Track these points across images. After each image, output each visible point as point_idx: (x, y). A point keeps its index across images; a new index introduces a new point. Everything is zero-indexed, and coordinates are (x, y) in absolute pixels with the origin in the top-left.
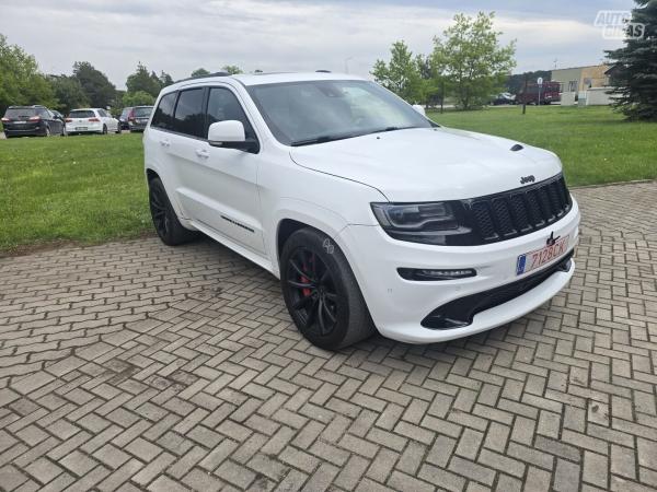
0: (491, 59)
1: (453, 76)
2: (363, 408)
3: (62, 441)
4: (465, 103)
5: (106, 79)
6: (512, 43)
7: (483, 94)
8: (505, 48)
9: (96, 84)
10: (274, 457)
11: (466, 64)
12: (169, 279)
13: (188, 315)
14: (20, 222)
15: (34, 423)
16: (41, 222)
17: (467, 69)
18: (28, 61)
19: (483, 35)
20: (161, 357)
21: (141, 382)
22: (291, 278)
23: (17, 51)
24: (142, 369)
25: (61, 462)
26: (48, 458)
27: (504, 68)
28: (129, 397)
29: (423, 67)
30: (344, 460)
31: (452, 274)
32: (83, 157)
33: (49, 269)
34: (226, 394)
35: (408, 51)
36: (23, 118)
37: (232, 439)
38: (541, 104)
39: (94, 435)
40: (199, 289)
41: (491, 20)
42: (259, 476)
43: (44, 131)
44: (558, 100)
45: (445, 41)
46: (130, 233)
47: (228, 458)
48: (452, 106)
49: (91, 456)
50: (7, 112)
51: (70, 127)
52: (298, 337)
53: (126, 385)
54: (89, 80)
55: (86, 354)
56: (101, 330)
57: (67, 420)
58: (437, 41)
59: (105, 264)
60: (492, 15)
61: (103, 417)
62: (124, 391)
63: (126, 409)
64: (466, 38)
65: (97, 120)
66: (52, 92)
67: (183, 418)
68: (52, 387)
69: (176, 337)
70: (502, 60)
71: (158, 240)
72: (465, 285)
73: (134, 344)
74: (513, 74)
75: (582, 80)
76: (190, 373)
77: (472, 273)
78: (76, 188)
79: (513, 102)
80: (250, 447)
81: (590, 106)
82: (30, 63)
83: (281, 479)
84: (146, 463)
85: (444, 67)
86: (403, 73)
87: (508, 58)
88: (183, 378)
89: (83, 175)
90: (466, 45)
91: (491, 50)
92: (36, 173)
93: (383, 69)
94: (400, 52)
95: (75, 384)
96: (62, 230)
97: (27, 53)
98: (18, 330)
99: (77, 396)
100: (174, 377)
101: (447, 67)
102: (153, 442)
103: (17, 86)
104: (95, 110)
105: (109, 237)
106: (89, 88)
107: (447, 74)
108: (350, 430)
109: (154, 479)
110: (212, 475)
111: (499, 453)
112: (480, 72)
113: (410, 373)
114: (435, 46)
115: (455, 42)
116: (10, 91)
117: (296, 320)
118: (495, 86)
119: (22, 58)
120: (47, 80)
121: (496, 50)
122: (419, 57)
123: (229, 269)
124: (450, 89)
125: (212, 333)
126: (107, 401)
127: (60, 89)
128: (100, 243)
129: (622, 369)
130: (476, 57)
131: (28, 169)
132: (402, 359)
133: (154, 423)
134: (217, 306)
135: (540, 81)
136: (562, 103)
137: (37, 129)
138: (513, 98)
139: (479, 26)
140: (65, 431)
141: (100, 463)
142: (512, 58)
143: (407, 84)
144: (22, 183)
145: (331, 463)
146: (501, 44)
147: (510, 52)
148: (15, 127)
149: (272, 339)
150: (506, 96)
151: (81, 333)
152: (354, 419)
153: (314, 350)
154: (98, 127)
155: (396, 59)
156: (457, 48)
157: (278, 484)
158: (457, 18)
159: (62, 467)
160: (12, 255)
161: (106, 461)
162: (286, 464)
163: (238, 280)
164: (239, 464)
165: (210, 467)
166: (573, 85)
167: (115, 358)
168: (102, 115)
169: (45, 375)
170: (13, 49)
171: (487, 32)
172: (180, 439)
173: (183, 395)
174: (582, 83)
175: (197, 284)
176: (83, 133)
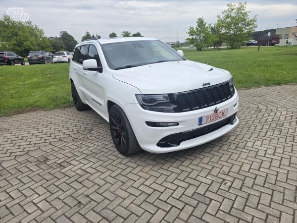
0: (245, 24)
1: (226, 33)
2: (130, 179)
3: (13, 186)
4: (232, 45)
5: (73, 38)
6: (255, 16)
7: (241, 41)
8: (252, 19)
9: (69, 41)
10: (87, 196)
11: (232, 27)
12: (73, 125)
13: (75, 140)
14: (23, 100)
15: (5, 179)
16: (31, 100)
17: (233, 30)
18: (40, 32)
19: (241, 13)
20: (59, 156)
21: (48, 165)
22: (113, 125)
23: (36, 27)
24: (51, 160)
25: (10, 193)
26: (6, 192)
27: (251, 28)
28: (42, 170)
29: (212, 29)
30: (114, 198)
31: (169, 124)
32: (55, 73)
33: (29, 120)
34: (79, 172)
35: (205, 22)
36: (36, 56)
37: (74, 188)
38: (270, 45)
39: (25, 184)
40: (83, 129)
41: (245, 6)
42: (80, 202)
43: (44, 61)
44: (279, 43)
45: (222, 16)
46: (64, 105)
47: (70, 195)
48: (226, 47)
49: (21, 192)
50: (30, 54)
51: (55, 60)
52: (115, 149)
53: (43, 166)
54: (66, 39)
55: (32, 154)
56: (41, 145)
57: (17, 178)
58: (218, 17)
59: (51, 118)
60: (245, 3)
61: (30, 178)
62: (41, 168)
63: (40, 175)
64: (233, 15)
65: (65, 57)
66: (50, 45)
67: (59, 179)
68: (16, 166)
69: (68, 148)
70: (250, 25)
71: (75, 108)
72: (174, 129)
73: (51, 150)
74: (256, 31)
75: (291, 33)
76: (68, 163)
77: (177, 124)
78: (48, 86)
79: (256, 45)
80: (80, 192)
81: (293, 46)
82: (41, 32)
83: (87, 204)
84: (39, 195)
85: (222, 29)
86: (202, 32)
87: (253, 24)
88: (65, 164)
89: (53, 81)
90: (233, 18)
91: (245, 20)
92: (35, 80)
93: (193, 30)
94: (201, 23)
95: (24, 165)
96: (38, 104)
97: (40, 28)
98: (10, 144)
99: (24, 170)
100: (61, 164)
101: (224, 29)
102: (45, 188)
103: (36, 42)
104: (65, 52)
105: (57, 107)
106: (66, 42)
107: (224, 32)
108: (121, 187)
109: (41, 201)
110: (62, 201)
111: (176, 199)
112: (240, 30)
113: (154, 166)
114: (218, 19)
115: (227, 17)
116: (32, 44)
117: (115, 142)
118: (246, 37)
119: (38, 30)
120: (48, 39)
121: (247, 20)
122: (210, 25)
123: (98, 121)
124: (225, 39)
125: (82, 147)
126: (34, 172)
127: (54, 43)
128: (52, 109)
129: (246, 168)
130: (237, 24)
131: (32, 78)
132: (154, 160)
133: (48, 181)
134: (88, 136)
135: (269, 34)
136: (280, 44)
137: (41, 61)
138: (256, 42)
139: (239, 9)
140: (15, 182)
141: (23, 194)
142: (255, 23)
143: (204, 37)
144: (28, 84)
145: (108, 199)
146: (250, 17)
147: (254, 21)
148: (32, 60)
149: (105, 150)
150: (253, 41)
151: (33, 145)
152: (124, 183)
153: (120, 155)
154: (66, 59)
155: (199, 26)
156: (228, 20)
157: (85, 206)
158: (228, 5)
159: (10, 195)
160: (17, 114)
161: (26, 194)
162: (91, 199)
163: (100, 126)
164: (73, 198)
165: (62, 198)
166: (287, 36)
167: (42, 156)
168: (68, 54)
169: (15, 161)
170: (35, 26)
171: (243, 12)
172: (55, 187)
173: (62, 171)
174: (291, 35)
175: (83, 127)
176: (59, 62)
